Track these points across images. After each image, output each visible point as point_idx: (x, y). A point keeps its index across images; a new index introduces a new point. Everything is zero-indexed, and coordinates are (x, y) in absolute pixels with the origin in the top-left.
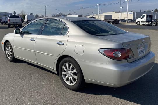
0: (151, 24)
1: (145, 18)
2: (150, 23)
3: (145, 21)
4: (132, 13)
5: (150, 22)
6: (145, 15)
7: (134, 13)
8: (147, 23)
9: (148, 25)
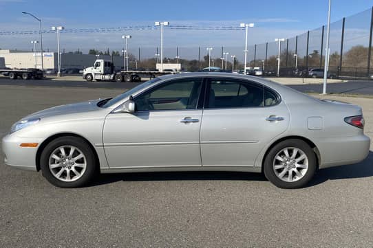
0: (114, 78)
1: (101, 68)
2: (112, 76)
3: (102, 72)
4: (51, 56)
5: (111, 74)
6: (102, 62)
7: (56, 55)
8: (107, 77)
9: (109, 80)
